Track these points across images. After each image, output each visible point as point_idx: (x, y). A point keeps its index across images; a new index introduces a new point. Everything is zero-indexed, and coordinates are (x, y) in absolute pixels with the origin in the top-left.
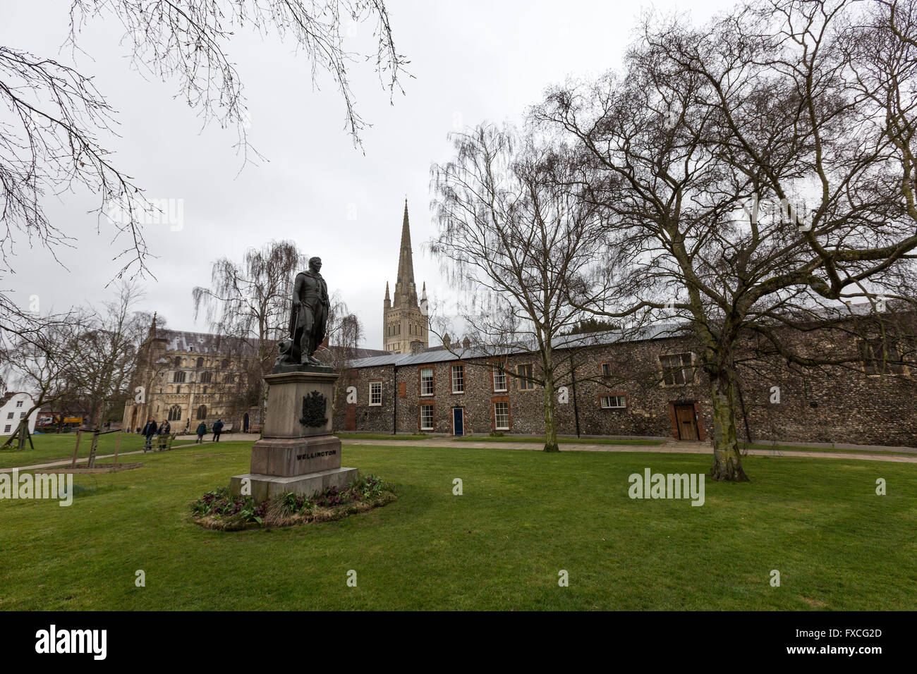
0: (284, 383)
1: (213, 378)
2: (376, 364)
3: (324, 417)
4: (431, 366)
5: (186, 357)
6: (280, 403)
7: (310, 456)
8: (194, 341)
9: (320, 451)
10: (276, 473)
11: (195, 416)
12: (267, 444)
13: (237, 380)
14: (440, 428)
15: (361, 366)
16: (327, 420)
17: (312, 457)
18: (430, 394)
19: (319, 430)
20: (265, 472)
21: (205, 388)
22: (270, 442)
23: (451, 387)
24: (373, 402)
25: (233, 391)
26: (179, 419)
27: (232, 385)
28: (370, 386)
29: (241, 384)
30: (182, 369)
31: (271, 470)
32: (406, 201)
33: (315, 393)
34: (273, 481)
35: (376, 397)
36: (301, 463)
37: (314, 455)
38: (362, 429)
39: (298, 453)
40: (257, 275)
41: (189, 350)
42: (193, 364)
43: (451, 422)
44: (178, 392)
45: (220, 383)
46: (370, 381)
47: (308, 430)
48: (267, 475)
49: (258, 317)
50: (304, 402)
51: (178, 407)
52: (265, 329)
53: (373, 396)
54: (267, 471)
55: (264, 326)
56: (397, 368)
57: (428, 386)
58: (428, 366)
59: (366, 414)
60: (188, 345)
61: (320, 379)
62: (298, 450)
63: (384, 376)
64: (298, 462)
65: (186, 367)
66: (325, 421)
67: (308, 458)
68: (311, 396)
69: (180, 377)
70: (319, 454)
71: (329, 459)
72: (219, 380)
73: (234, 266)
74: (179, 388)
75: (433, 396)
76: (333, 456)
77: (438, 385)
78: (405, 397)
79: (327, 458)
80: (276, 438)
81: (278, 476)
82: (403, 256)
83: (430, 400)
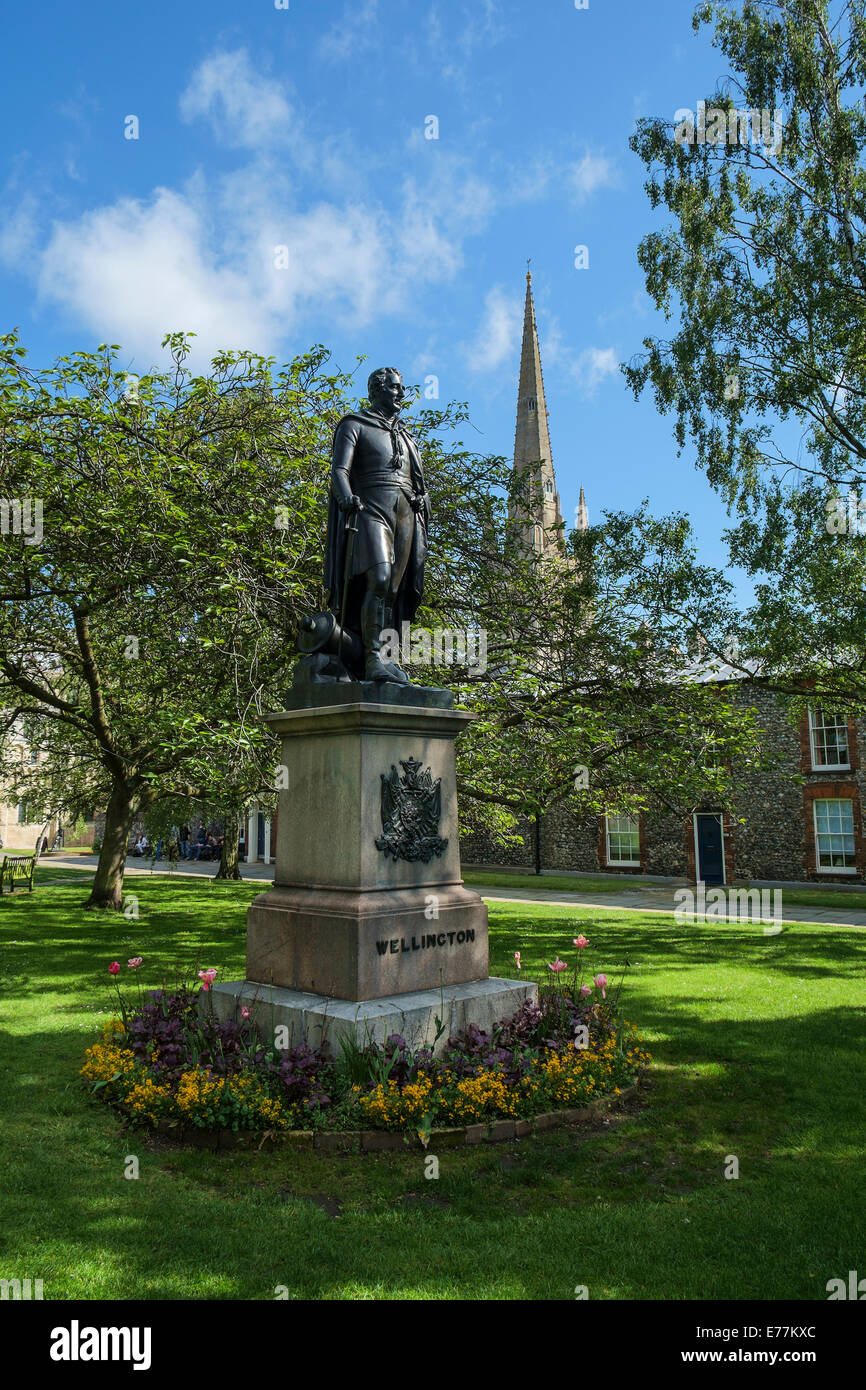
0: (324, 736)
3: (436, 833)
6: (315, 789)
7: (408, 944)
9: (434, 931)
10: (321, 989)
12: (288, 905)
14: (659, 862)
16: (446, 842)
17: (415, 948)
19: (426, 870)
22: (295, 898)
31: (306, 977)
32: (529, 278)
33: (410, 766)
34: (316, 1010)
37: (419, 941)
39: (378, 938)
43: (690, 848)
47: (399, 869)
48: (298, 989)
50: (383, 790)
54: (296, 979)
61: (423, 724)
64: (379, 960)
66: (440, 847)
67: (405, 950)
68: (401, 773)
70: (431, 940)
71: (457, 957)
76: (467, 945)
79: (451, 950)
80: (312, 890)
81: (329, 996)
82: (525, 423)
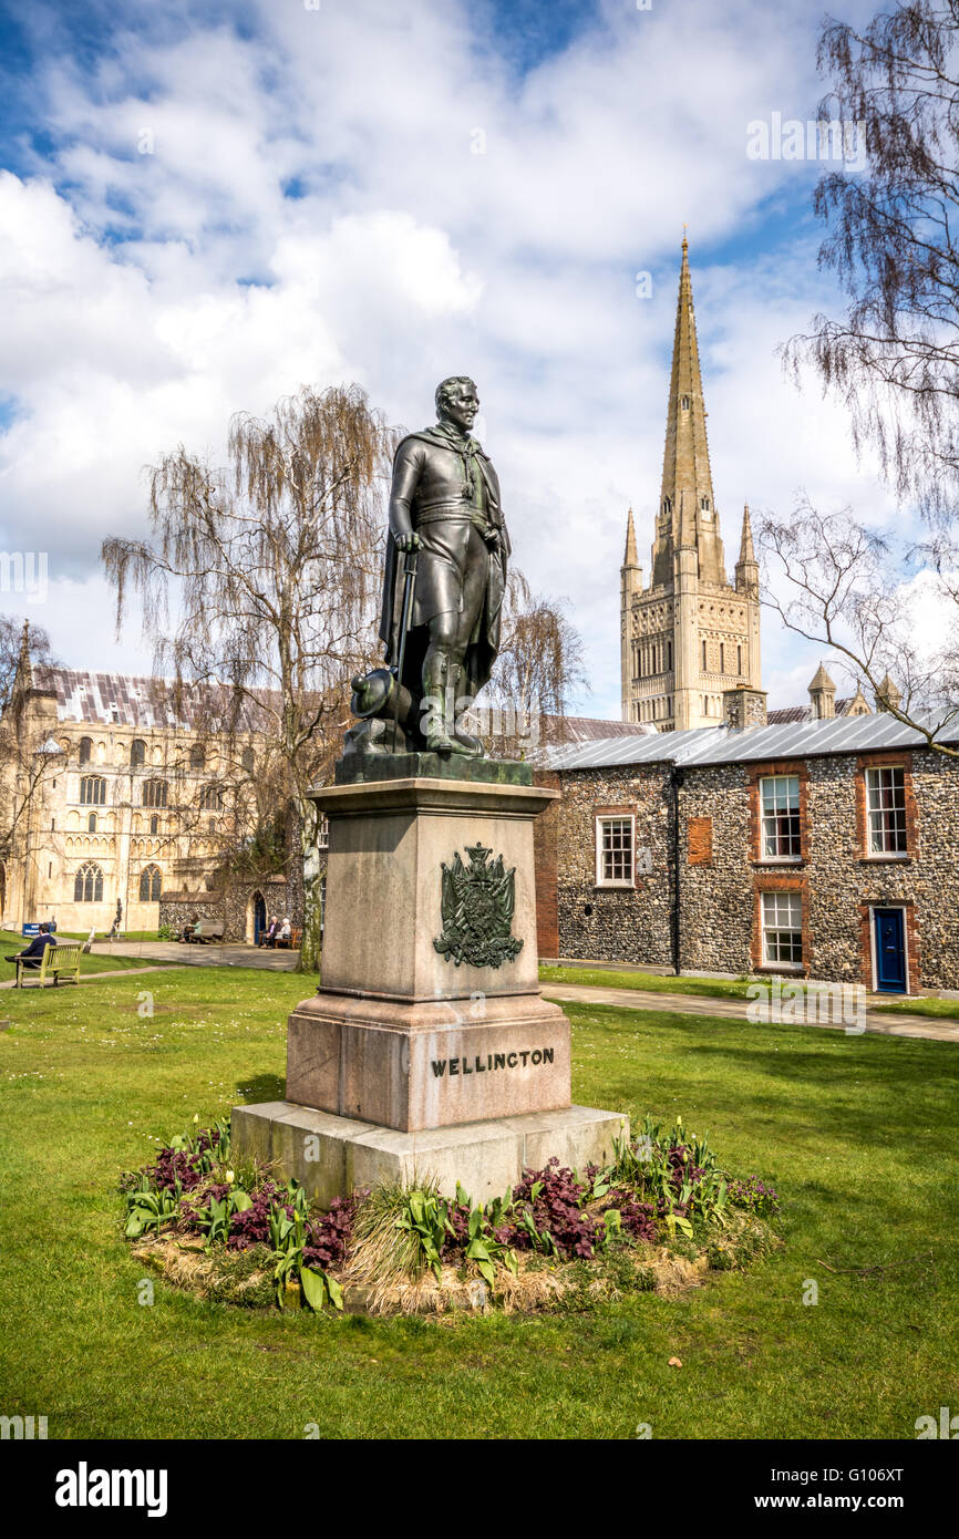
0: (376, 816)
1: (171, 795)
2: (620, 760)
3: (508, 933)
4: (791, 767)
5: (105, 738)
6: (366, 878)
7: (471, 1064)
8: (120, 696)
9: (504, 1050)
10: (368, 1113)
11: (136, 891)
12: (333, 1015)
13: (229, 800)
14: (826, 965)
15: (573, 765)
16: (521, 944)
17: (480, 1069)
18: (789, 859)
19: (494, 977)
20: (331, 1104)
21: (155, 820)
22: (342, 1006)
23: (860, 839)
24: (608, 875)
25: (221, 829)
26: (99, 898)
27: (217, 815)
28: (600, 829)
29: (239, 815)
30: (97, 770)
31: (351, 1101)
33: (477, 853)
34: (359, 1140)
35: (618, 861)
36: (445, 1085)
37: (484, 1061)
38: (578, 955)
39: (434, 1056)
40: (267, 498)
41: (110, 718)
42: (122, 757)
43: (865, 949)
44: (92, 829)
45: (187, 808)
46: (595, 811)
47: (462, 975)
49: (274, 620)
50: (444, 881)
51: (95, 868)
52: (294, 656)
53: (608, 857)
54: (339, 1101)
55: (293, 646)
56: (679, 776)
57: (784, 830)
58: (783, 767)
59: (588, 910)
60: (106, 707)
61: (493, 803)
62: (433, 1041)
63: (639, 796)
64: (435, 1083)
65: (106, 765)
66: (515, 949)
67: (467, 1071)
68: (467, 861)
69: (93, 790)
70: (500, 1060)
71: (532, 1081)
72: (185, 799)
73: (203, 474)
74: (93, 817)
75: (800, 866)
76: (544, 1067)
77: (816, 829)
78: (708, 864)
79: (524, 1073)
80: (360, 997)
81: (376, 1123)
83: (789, 876)
